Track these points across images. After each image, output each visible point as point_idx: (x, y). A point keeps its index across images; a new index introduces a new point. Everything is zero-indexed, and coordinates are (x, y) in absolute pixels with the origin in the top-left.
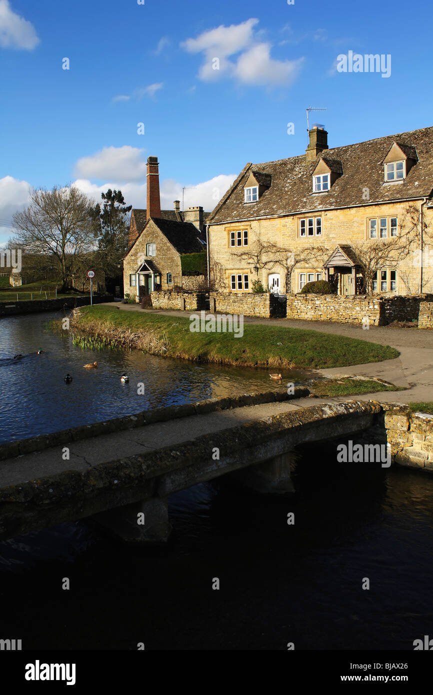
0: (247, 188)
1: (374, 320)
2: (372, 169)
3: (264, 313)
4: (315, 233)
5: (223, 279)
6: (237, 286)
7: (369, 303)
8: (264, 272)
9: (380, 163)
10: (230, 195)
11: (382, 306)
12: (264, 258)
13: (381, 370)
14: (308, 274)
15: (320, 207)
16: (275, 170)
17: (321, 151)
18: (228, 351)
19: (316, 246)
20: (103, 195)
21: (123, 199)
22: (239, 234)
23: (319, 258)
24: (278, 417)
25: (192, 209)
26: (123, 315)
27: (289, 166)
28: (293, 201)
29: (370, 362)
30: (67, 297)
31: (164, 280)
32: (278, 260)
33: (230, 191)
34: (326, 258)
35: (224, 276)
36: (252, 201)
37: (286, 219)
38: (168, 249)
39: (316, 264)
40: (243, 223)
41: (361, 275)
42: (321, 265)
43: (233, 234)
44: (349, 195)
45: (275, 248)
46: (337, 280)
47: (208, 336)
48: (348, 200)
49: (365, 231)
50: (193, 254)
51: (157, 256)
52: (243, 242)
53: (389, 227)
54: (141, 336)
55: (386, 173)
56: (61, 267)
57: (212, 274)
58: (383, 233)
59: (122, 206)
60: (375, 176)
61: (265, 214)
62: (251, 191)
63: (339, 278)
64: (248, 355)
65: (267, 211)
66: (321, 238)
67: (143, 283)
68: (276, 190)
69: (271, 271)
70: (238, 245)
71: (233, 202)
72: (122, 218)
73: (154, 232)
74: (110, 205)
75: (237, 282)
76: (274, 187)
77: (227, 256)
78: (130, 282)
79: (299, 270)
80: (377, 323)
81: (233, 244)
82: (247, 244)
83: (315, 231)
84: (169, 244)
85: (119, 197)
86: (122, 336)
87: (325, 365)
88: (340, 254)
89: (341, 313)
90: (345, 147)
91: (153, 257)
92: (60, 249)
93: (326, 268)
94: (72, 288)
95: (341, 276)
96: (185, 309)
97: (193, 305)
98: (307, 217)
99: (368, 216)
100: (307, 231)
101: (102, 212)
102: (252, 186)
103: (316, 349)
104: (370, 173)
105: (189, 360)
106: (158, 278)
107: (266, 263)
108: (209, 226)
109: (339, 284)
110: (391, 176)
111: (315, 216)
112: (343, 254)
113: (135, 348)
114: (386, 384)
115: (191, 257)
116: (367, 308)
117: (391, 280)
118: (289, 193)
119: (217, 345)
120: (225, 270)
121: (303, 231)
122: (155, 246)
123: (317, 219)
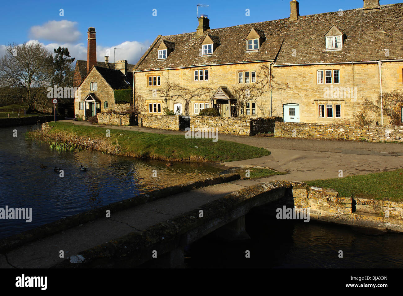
0: (160, 50)
1: (247, 132)
2: (238, 42)
3: (175, 127)
4: (204, 79)
5: (144, 106)
6: (153, 110)
7: (243, 122)
8: (171, 102)
9: (243, 39)
10: (148, 54)
11: (251, 123)
12: (171, 94)
13: (263, 163)
14: (200, 104)
15: (207, 64)
16: (177, 40)
17: (206, 30)
18: (163, 151)
19: (205, 87)
20: (55, 50)
21: (69, 53)
22: (155, 79)
23: (207, 94)
24: (241, 192)
25: (120, 61)
26: (81, 128)
27: (186, 38)
28: (189, 59)
29: (254, 158)
30: (33, 116)
31: (103, 105)
32: (180, 95)
33: (148, 52)
34: (211, 95)
35: (145, 104)
36: (162, 58)
37: (186, 70)
38: (106, 86)
39: (205, 98)
40: (157, 72)
41: (233, 105)
42: (209, 98)
43: (150, 79)
44: (225, 57)
45: (178, 88)
46: (219, 108)
47: (148, 142)
48: (225, 60)
49: (236, 79)
50: (122, 90)
51: (98, 91)
52: (157, 83)
53: (250, 77)
54: (98, 142)
55: (247, 45)
56: (28, 96)
57: (136, 103)
58: (247, 81)
59: (68, 58)
60: (241, 47)
61: (172, 67)
62: (161, 52)
63: (220, 106)
64: (176, 154)
65: (173, 64)
66: (209, 82)
67: (88, 108)
68: (178, 52)
69: (176, 102)
70: (154, 85)
71: (150, 58)
72: (68, 65)
73: (96, 75)
74: (60, 57)
75: (153, 108)
76: (176, 50)
77: (146, 92)
78: (79, 107)
79: (194, 101)
80: (248, 134)
81: (150, 84)
82: (160, 85)
83: (204, 78)
84: (106, 83)
85: (66, 52)
86: (84, 142)
87: (226, 160)
88: (221, 92)
89: (225, 128)
90: (221, 29)
91: (95, 91)
92: (27, 84)
93: (212, 100)
94: (35, 110)
95: (221, 105)
96: (121, 125)
97: (126, 123)
98: (199, 69)
99: (238, 70)
100: (199, 78)
101: (54, 61)
102: (163, 49)
103: (220, 150)
104: (237, 45)
105: (136, 157)
106: (98, 105)
107: (172, 97)
108: (135, 72)
109: (220, 110)
110: (250, 47)
111: (204, 69)
112: (223, 92)
113: (96, 150)
114: (274, 171)
115: (121, 92)
116: (242, 125)
117: (253, 108)
118: (187, 54)
119: (155, 148)
120: (145, 100)
121: (196, 78)
122: (96, 84)
123: (205, 71)
